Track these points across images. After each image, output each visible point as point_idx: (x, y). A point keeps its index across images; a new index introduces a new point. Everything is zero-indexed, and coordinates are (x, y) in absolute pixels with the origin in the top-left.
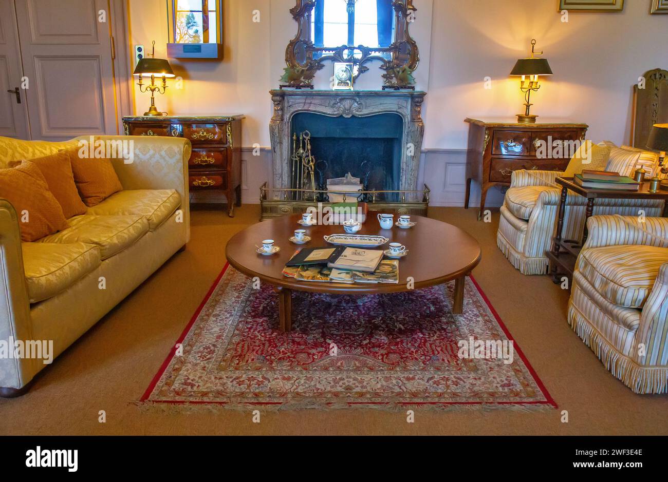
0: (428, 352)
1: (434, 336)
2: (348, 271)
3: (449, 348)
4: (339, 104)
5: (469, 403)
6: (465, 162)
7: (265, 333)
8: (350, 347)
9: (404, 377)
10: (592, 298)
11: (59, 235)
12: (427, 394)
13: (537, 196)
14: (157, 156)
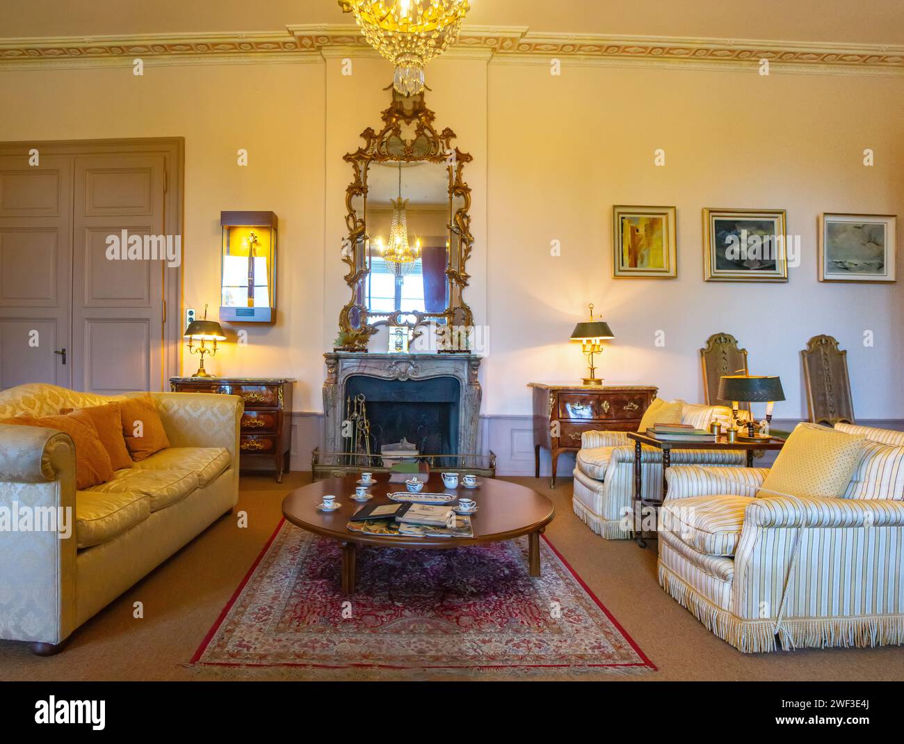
0: (504, 614)
1: (510, 598)
2: (418, 525)
3: (528, 610)
4: (394, 367)
5: (555, 666)
6: (532, 428)
7: (326, 595)
8: (422, 609)
9: (479, 640)
10: (681, 552)
11: (106, 486)
12: (506, 657)
13: (610, 455)
14: (209, 413)
